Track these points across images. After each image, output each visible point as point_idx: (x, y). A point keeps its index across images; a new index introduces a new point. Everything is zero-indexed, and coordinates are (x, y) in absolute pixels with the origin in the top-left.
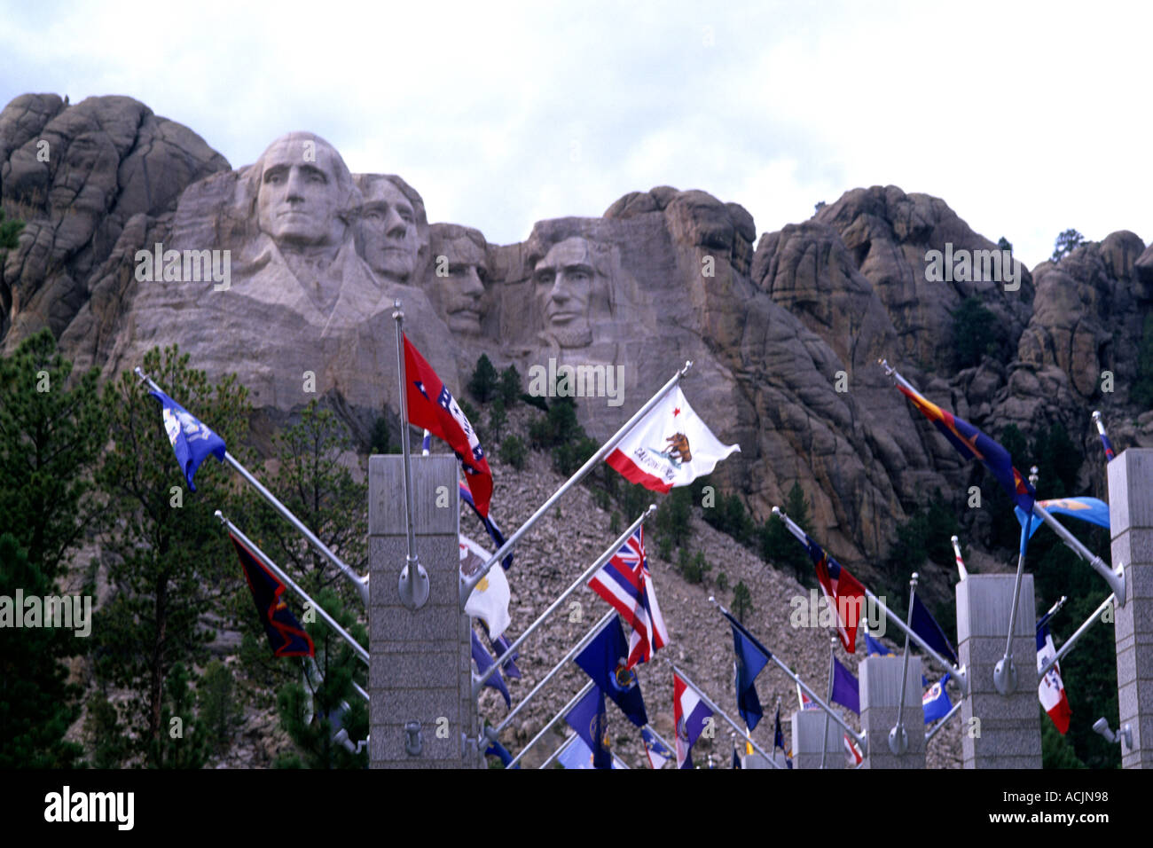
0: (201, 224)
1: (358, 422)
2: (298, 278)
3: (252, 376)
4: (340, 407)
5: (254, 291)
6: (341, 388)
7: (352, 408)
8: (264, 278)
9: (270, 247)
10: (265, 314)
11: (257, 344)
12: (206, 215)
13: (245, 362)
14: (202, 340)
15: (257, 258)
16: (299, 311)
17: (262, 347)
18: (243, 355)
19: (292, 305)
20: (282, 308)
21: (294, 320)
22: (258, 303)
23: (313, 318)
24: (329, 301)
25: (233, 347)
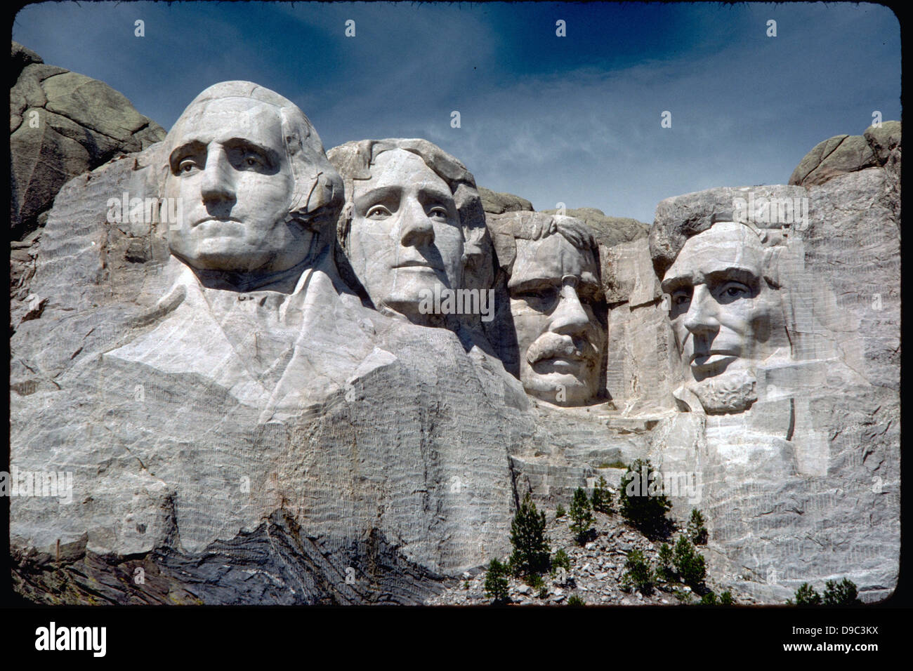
0: (77, 246)
1: (325, 565)
2: (225, 328)
3: (136, 498)
4: (292, 542)
5: (152, 355)
6: (293, 508)
7: (312, 539)
8: (171, 330)
9: (187, 278)
10: (168, 391)
11: (149, 444)
12: (87, 231)
13: (128, 474)
14: (58, 442)
15: (164, 299)
16: (222, 382)
17: (156, 448)
18: (123, 465)
19: (211, 375)
20: (196, 379)
21: (218, 397)
22: (156, 373)
23: (249, 392)
24: (274, 364)
25: (107, 451)
